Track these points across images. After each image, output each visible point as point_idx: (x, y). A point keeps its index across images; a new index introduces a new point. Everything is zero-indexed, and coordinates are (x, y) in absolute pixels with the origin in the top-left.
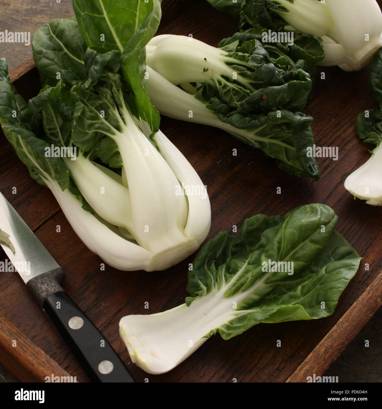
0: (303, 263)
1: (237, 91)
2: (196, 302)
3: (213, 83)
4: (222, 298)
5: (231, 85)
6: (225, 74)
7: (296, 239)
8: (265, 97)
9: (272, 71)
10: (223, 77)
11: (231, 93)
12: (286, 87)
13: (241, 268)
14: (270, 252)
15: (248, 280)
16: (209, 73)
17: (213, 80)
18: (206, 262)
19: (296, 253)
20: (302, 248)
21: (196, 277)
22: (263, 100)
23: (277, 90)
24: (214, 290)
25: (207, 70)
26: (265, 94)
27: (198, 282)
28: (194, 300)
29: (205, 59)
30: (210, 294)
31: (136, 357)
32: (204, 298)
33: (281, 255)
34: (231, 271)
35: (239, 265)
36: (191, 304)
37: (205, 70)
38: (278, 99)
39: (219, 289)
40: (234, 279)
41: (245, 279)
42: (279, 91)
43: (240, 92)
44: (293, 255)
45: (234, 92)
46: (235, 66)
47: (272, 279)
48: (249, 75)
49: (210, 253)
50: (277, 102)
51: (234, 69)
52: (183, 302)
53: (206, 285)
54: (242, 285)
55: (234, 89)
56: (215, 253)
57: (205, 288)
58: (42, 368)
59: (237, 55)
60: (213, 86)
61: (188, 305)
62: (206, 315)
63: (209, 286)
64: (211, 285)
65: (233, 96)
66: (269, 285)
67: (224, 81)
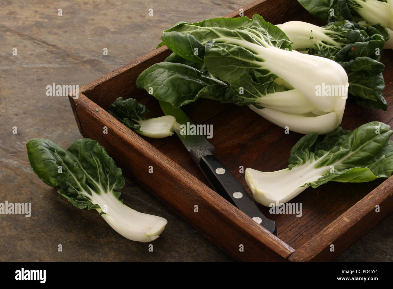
0: (368, 153)
1: (333, 49)
2: (295, 168)
3: (316, 47)
4: (313, 168)
5: (328, 46)
6: (325, 40)
7: (364, 137)
8: (352, 49)
9: (357, 34)
10: (323, 42)
11: (329, 51)
12: (368, 43)
13: (325, 154)
14: (346, 144)
15: (331, 158)
16: (314, 40)
17: (316, 45)
18: (302, 148)
19: (364, 147)
20: (367, 145)
21: (296, 154)
22: (351, 51)
23: (362, 45)
24: (308, 163)
25: (312, 38)
26: (353, 46)
27: (297, 157)
28: (294, 166)
29: (312, 31)
30: (305, 165)
31: (256, 190)
32: (300, 167)
33: (354, 147)
34: (318, 155)
35: (325, 153)
36: (292, 168)
37: (311, 38)
38: (361, 51)
39: (311, 162)
40: (321, 159)
41: (329, 157)
42: (362, 46)
43: (335, 50)
44: (361, 148)
45: (331, 50)
46: (331, 35)
47: (347, 161)
48: (341, 39)
49: (306, 143)
50: (361, 53)
51: (331, 37)
52: (287, 167)
53: (303, 159)
54: (327, 160)
55: (330, 48)
56: (309, 144)
57: (302, 161)
58: (196, 186)
59: (333, 28)
60: (315, 49)
61: (290, 169)
62: (301, 177)
63: (304, 159)
64: (306, 159)
65: (330, 53)
66: (345, 165)
67: (323, 44)
